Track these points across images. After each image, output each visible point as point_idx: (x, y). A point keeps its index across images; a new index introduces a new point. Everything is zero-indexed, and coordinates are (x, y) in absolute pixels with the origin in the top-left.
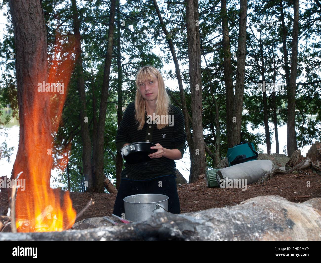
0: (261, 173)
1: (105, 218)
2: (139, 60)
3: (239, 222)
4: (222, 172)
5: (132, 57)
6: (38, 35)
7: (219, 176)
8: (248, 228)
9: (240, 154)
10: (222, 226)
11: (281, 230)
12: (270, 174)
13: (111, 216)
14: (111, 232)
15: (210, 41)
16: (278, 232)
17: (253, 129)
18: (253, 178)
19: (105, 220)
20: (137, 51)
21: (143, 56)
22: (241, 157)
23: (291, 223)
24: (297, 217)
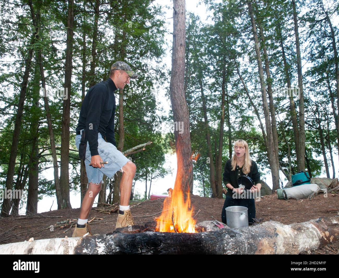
0: (310, 192)
1: (212, 221)
2: (241, 119)
3: (253, 233)
4: (286, 191)
5: (237, 118)
6: (185, 116)
7: (284, 193)
8: (257, 236)
9: (299, 179)
10: (246, 234)
11: (271, 237)
12: (315, 193)
13: (215, 220)
14: (206, 234)
15: (283, 106)
16: (270, 238)
17: (316, 157)
18: (305, 195)
19: (212, 223)
20: (239, 115)
21: (243, 117)
22: (299, 181)
23: (277, 235)
24: (280, 232)
